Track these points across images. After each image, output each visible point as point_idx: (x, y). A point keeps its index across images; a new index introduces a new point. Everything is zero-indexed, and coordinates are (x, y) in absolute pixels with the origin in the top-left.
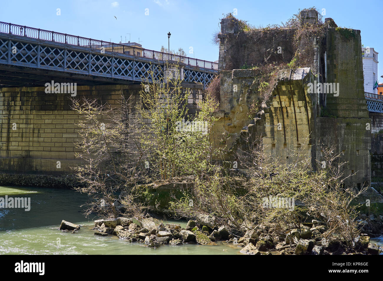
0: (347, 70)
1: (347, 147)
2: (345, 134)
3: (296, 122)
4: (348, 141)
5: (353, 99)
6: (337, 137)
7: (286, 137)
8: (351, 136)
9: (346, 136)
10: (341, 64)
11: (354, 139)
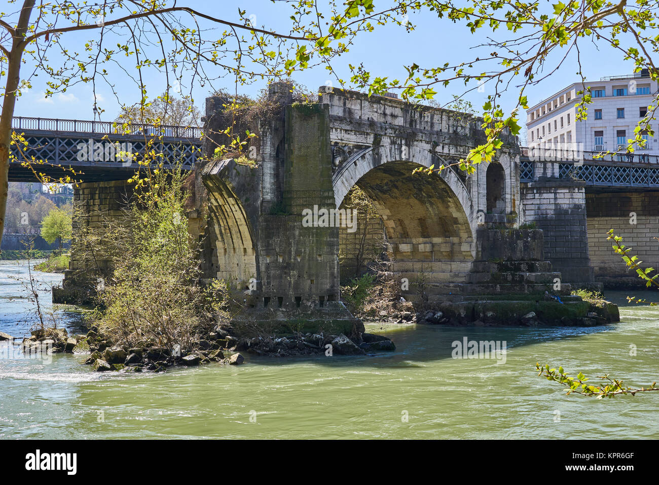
0: (306, 155)
1: (303, 250)
2: (300, 235)
3: (236, 222)
4: (305, 244)
5: (314, 191)
6: (288, 239)
7: (234, 241)
8: (309, 237)
9: (301, 237)
10: (298, 148)
11: (313, 241)
